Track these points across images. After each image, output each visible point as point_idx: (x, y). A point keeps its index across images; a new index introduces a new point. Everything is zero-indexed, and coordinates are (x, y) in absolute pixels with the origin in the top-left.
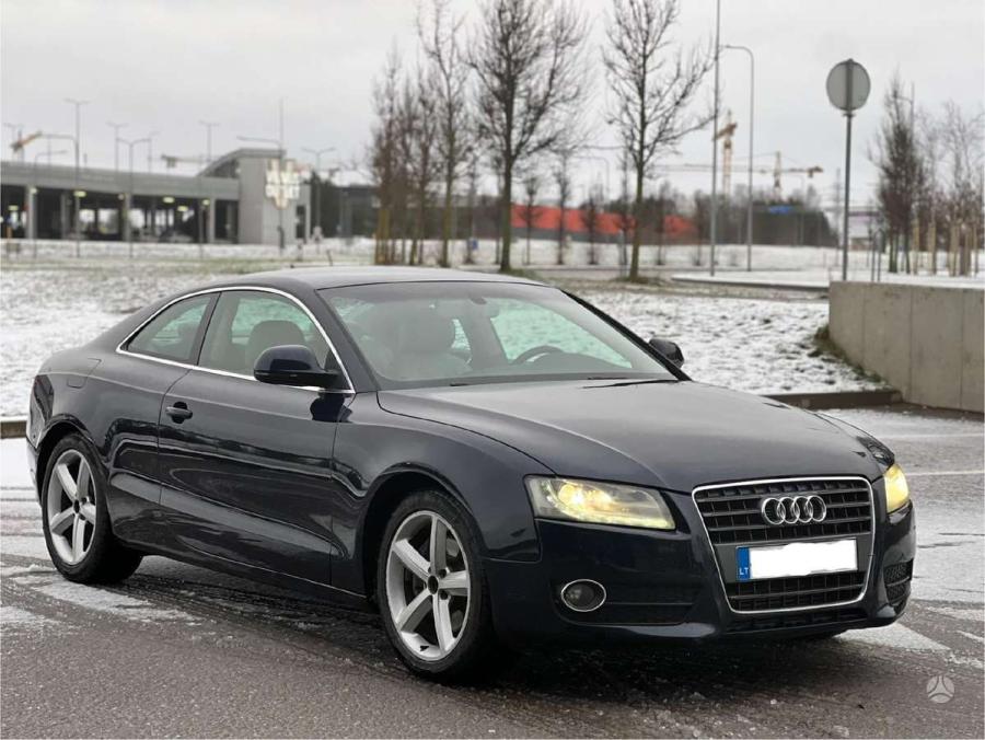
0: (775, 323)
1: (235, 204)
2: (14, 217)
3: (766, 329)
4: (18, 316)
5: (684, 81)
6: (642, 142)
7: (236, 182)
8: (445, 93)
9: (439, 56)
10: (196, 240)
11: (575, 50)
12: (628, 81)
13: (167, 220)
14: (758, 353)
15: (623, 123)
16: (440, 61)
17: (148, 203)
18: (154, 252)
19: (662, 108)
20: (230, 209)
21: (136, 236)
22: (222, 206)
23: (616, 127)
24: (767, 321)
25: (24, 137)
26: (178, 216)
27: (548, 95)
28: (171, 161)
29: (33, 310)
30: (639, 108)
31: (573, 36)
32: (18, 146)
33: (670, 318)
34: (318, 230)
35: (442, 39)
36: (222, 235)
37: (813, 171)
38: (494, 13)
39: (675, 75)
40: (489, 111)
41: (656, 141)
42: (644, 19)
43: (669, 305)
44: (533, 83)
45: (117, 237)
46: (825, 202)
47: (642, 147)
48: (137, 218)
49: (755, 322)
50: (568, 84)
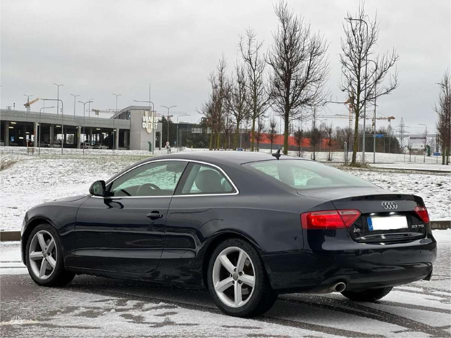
0: (444, 185)
1: (128, 131)
2: (28, 137)
3: (441, 188)
4: (74, 180)
5: (379, 72)
6: (358, 100)
7: (129, 121)
8: (253, 78)
9: (250, 61)
10: (110, 148)
11: (319, 57)
12: (353, 71)
13: (96, 139)
14: (440, 200)
15: (349, 91)
16: (251, 63)
17: (87, 131)
18: (92, 153)
19: (368, 84)
20: (125, 133)
21: (83, 146)
22: (122, 132)
23: (346, 93)
24: (440, 185)
25: (30, 101)
26: (102, 136)
27: (307, 78)
28: (97, 112)
29: (79, 177)
30: (357, 83)
31: (319, 51)
32: (27, 105)
33: (389, 183)
34: (168, 143)
35: (252, 53)
36: (122, 145)
37: (389, 119)
38: (281, 40)
39: (375, 68)
40: (278, 86)
41: (366, 99)
42: (360, 42)
43: (385, 176)
44: (299, 73)
45: (74, 146)
46: (395, 132)
47: (358, 103)
48: (83, 138)
49: (433, 185)
50: (316, 73)
